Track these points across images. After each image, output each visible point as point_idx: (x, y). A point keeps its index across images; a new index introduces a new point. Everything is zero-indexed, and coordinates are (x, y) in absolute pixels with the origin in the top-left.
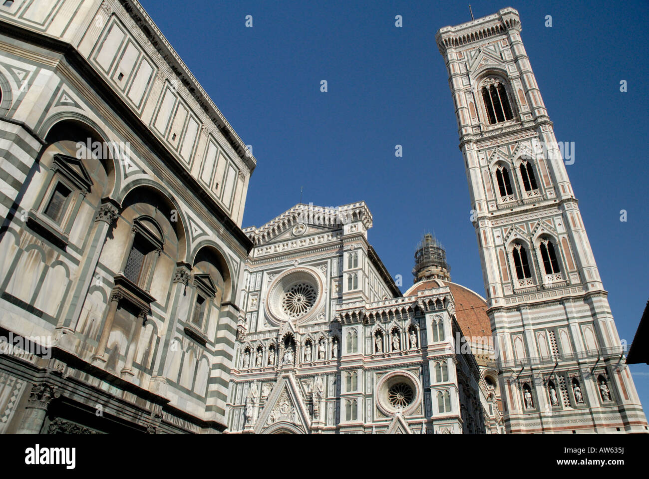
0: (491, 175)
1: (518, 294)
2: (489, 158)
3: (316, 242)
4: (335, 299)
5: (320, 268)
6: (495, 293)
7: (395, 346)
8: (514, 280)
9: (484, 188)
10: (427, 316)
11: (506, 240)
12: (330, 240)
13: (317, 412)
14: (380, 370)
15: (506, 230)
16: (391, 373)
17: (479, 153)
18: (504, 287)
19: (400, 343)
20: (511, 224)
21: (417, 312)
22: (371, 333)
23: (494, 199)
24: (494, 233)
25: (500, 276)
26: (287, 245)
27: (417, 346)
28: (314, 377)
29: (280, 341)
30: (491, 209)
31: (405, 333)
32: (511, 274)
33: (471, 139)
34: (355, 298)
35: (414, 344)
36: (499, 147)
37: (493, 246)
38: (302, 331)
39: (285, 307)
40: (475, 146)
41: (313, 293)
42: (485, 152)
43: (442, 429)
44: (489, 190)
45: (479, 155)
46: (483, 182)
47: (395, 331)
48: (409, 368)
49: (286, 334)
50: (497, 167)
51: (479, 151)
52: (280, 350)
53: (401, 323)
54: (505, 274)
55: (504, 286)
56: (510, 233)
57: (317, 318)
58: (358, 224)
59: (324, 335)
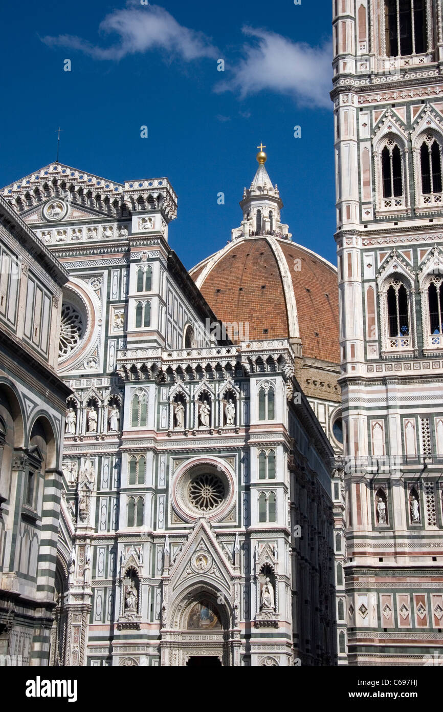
0: (373, 157)
1: (386, 359)
2: (374, 125)
3: (84, 237)
4: (115, 337)
5: (90, 283)
6: (353, 355)
7: (202, 420)
8: (383, 337)
9: (360, 180)
10: (253, 381)
11: (380, 273)
12: (108, 237)
13: (85, 512)
14: (179, 455)
15: (382, 256)
16: (195, 459)
17: (360, 113)
18: (368, 347)
19: (210, 416)
20: (391, 248)
21: (238, 371)
22: (168, 398)
23: (372, 200)
24: (364, 257)
25: (364, 329)
28: (79, 459)
30: (366, 218)
31: (219, 401)
32: (380, 326)
33: (351, 86)
34: (146, 342)
35: (230, 419)
36: (393, 106)
37: (360, 280)
40: (356, 97)
42: (371, 112)
43: (262, 546)
44: (367, 184)
45: (360, 116)
46: (359, 167)
47: (204, 397)
48: (222, 454)
50: (385, 143)
51: (361, 109)
53: (213, 385)
54: (372, 326)
55: (367, 344)
56: (387, 262)
57: (86, 365)
58: (154, 217)
59: (96, 394)
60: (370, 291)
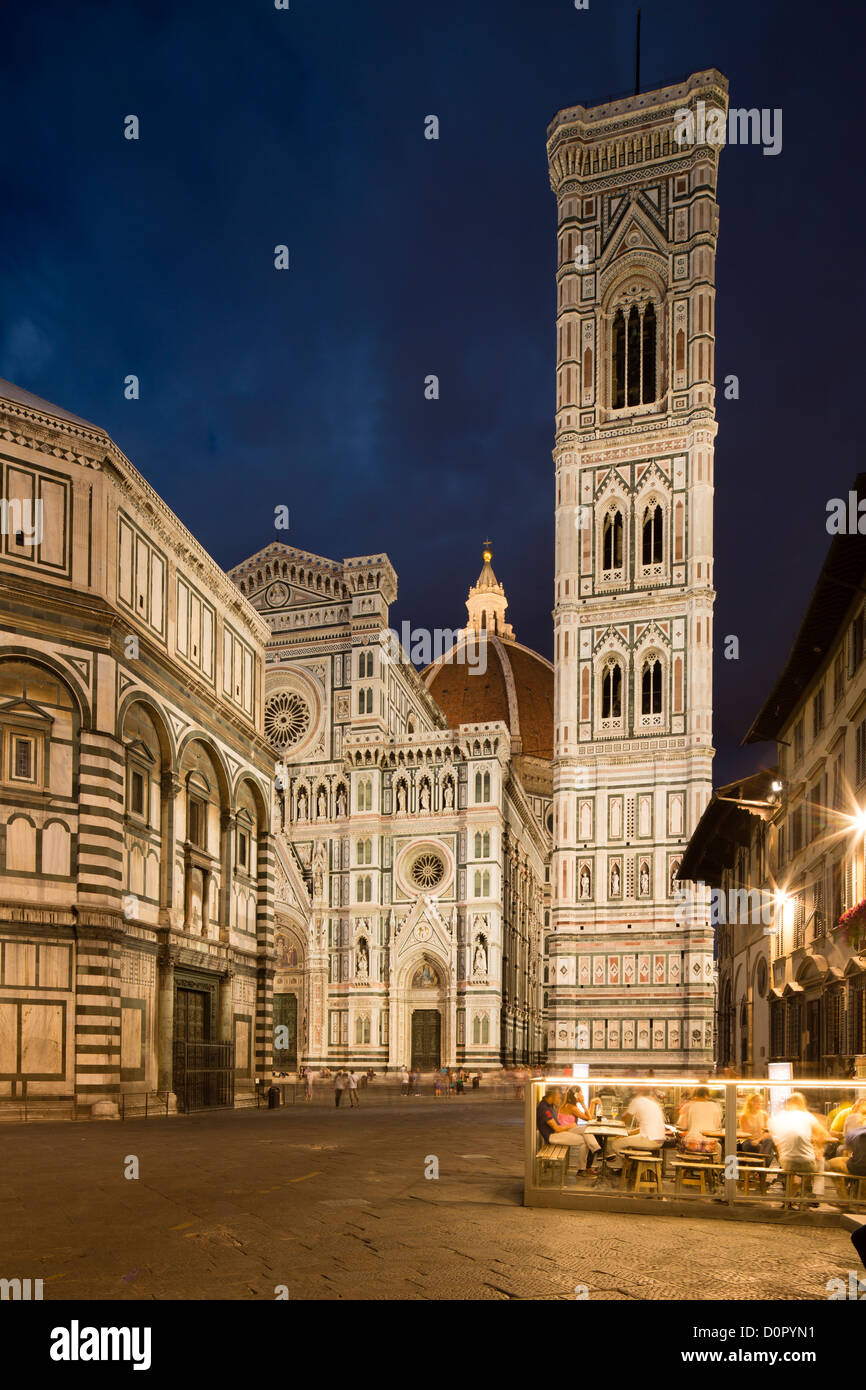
0: (594, 526)
1: (597, 740)
2: (597, 488)
6: (566, 737)
7: (423, 803)
8: (595, 718)
9: (580, 552)
10: (470, 764)
11: (596, 652)
13: (319, 889)
15: (599, 633)
17: (583, 474)
18: (580, 728)
19: (430, 800)
20: (609, 626)
21: (457, 755)
23: (591, 573)
24: (581, 636)
25: (578, 711)
27: (453, 806)
30: (584, 592)
32: (593, 707)
33: (574, 443)
35: (448, 803)
36: (618, 465)
37: (576, 661)
44: (587, 555)
45: (583, 478)
46: (580, 537)
50: (607, 509)
51: (584, 470)
53: (433, 770)
54: (584, 711)
55: (580, 725)
56: (603, 640)
60: (586, 671)
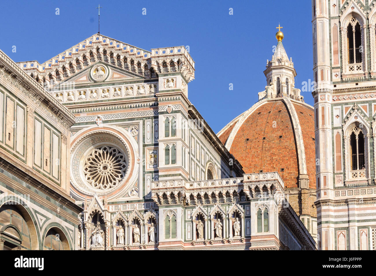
0: (340, 31)
1: (348, 187)
2: (341, 5)
3: (123, 94)
4: (150, 172)
5: (129, 130)
6: (325, 184)
7: (217, 233)
8: (346, 170)
9: (331, 50)
10: (253, 203)
12: (141, 94)
18: (336, 178)
19: (223, 230)
21: (242, 197)
22: (192, 217)
23: (339, 65)
24: (334, 110)
25: (334, 164)
26: (85, 92)
27: (241, 235)
29: (87, 220)
31: (229, 220)
32: (344, 163)
34: (173, 175)
35: (237, 232)
37: (331, 127)
38: (112, 208)
39: (88, 176)
41: (122, 160)
44: (336, 52)
46: (330, 40)
47: (218, 216)
49: (93, 212)
50: (350, 20)
52: (87, 229)
53: (224, 207)
54: (339, 163)
55: (335, 175)
56: (350, 114)
57: (129, 194)
58: (176, 78)
59: (138, 215)
60: (338, 135)
